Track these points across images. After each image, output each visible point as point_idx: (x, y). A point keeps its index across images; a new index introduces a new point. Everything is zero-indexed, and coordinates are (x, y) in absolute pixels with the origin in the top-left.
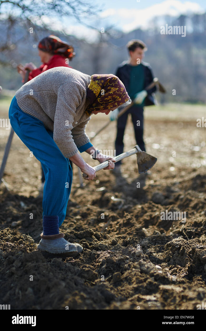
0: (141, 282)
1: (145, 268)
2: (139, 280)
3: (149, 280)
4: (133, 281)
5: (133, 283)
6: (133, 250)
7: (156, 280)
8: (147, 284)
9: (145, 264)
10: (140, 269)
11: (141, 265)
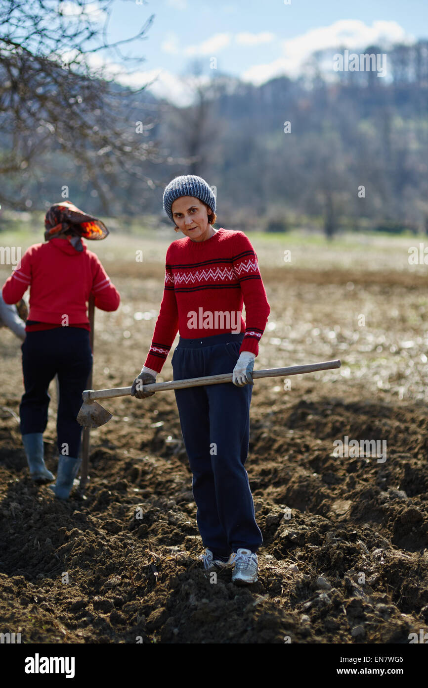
0: (167, 533)
1: (173, 520)
2: (164, 531)
3: (175, 531)
4: (158, 533)
5: (159, 534)
6: (165, 501)
7: (182, 531)
8: (173, 535)
9: (174, 516)
10: (169, 521)
11: (170, 516)
